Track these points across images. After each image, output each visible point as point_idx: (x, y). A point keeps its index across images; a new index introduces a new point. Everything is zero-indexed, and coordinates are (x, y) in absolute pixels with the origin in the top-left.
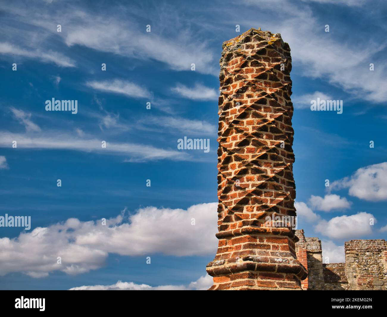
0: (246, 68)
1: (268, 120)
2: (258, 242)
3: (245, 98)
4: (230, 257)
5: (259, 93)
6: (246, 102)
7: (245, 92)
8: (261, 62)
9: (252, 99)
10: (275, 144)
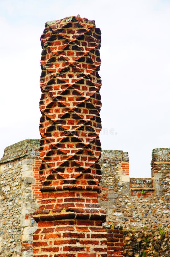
0: (68, 51)
1: (86, 98)
2: (76, 197)
3: (67, 78)
4: (54, 208)
5: (79, 73)
6: (68, 81)
7: (67, 72)
8: (80, 47)
9: (72, 78)
10: (90, 118)
